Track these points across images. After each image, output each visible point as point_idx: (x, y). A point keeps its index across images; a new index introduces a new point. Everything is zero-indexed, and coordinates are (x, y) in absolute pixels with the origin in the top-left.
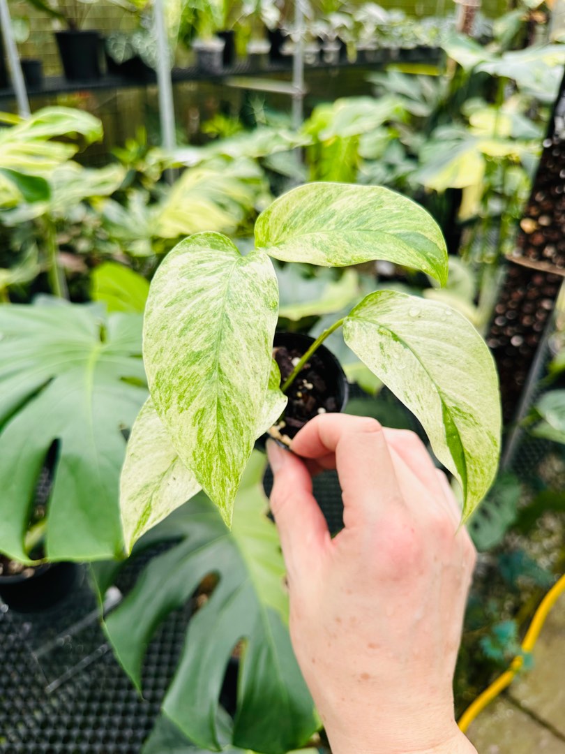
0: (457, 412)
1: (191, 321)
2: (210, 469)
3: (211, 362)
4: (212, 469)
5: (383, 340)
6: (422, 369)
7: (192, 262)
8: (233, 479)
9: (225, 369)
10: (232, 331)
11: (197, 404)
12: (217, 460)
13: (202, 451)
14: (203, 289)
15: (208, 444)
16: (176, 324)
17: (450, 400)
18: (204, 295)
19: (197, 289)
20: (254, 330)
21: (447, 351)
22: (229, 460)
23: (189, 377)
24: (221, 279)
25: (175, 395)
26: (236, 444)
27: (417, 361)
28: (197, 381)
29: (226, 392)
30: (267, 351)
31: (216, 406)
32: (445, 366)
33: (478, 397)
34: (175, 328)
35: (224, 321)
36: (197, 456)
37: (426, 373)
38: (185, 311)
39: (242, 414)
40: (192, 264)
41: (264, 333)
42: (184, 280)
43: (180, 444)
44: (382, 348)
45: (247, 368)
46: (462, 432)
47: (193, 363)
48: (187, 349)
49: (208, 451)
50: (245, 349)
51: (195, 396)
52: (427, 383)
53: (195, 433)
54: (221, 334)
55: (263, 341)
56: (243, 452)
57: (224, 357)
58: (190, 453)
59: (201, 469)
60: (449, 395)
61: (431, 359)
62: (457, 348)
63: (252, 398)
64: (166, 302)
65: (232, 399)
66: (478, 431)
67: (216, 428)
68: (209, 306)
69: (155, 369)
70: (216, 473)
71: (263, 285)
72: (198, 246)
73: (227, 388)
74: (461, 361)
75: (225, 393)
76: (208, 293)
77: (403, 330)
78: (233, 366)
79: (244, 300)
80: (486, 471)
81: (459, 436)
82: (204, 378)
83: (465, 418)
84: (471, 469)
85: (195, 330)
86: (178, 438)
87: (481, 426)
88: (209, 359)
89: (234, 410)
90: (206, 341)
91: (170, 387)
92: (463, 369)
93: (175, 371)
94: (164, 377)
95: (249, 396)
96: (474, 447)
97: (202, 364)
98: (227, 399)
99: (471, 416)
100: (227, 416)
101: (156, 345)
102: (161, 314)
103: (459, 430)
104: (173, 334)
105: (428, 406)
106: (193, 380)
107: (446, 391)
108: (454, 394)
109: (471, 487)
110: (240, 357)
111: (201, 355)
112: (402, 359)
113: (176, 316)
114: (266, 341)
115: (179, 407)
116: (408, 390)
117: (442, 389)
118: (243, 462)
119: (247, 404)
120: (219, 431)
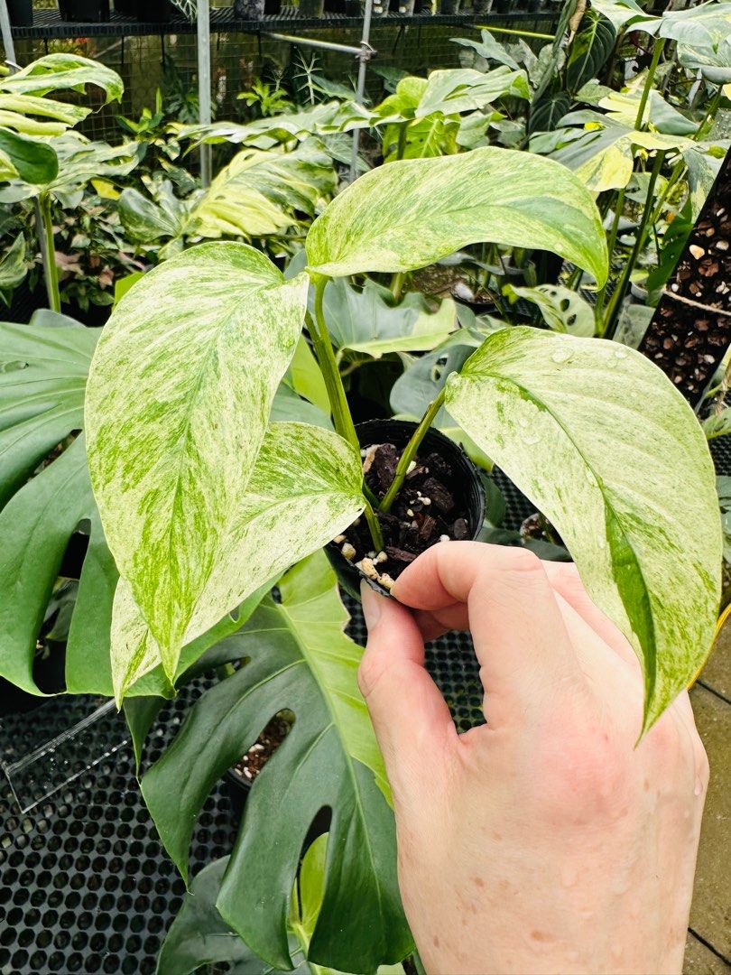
0: (634, 523)
1: (162, 357)
2: (155, 585)
3: (179, 421)
4: (157, 585)
5: (504, 398)
6: (569, 444)
7: (192, 277)
8: (184, 606)
9: (196, 434)
10: (218, 377)
11: (148, 482)
12: (166, 572)
13: (147, 554)
14: (192, 313)
15: (156, 547)
16: (141, 360)
17: (623, 501)
18: (192, 321)
19: (183, 312)
20: (250, 379)
21: (616, 418)
22: (182, 576)
23: (143, 439)
24: (225, 303)
25: (120, 463)
26: (195, 552)
27: (563, 432)
28: (154, 447)
29: (192, 470)
30: (262, 413)
31: (175, 488)
32: (613, 442)
33: (676, 500)
34: (138, 364)
35: (210, 362)
36: (139, 561)
37: (576, 453)
38: (158, 342)
39: (209, 509)
40: (192, 280)
41: (263, 385)
42: (170, 299)
43: (117, 538)
44: (500, 410)
45: (228, 436)
46: (644, 560)
47: (153, 419)
48: (149, 397)
49: (155, 556)
50: (230, 406)
51: (148, 470)
52: (578, 470)
53: (140, 527)
54: (201, 381)
55: (259, 398)
56: (203, 566)
57: (198, 415)
58: (131, 554)
59: (141, 581)
60: (620, 493)
61: (588, 430)
62: (636, 414)
63: (226, 484)
64: (134, 325)
65: (198, 481)
66: (675, 559)
67: (170, 522)
68: (193, 338)
69: (99, 422)
70: (162, 593)
71: (284, 315)
72: (211, 259)
73: (194, 464)
74: (643, 435)
75: (190, 472)
76: (198, 319)
77: (539, 383)
78: (208, 431)
79: (248, 333)
80: (694, 636)
81: (638, 565)
82: (164, 445)
83: (651, 535)
84: (662, 628)
85: (166, 370)
86: (115, 529)
87: (682, 552)
88: (176, 416)
89: (198, 500)
90: (177, 388)
91: (115, 451)
92: (648, 450)
93: (127, 428)
94: (110, 435)
95: (223, 482)
96: (668, 588)
97: (166, 423)
98: (192, 481)
99: (661, 531)
100: (188, 507)
101: (107, 385)
102: (123, 342)
103: (638, 556)
104: (133, 373)
105: (578, 509)
106: (147, 445)
107: (614, 486)
108: (630, 492)
109: (663, 663)
110: (221, 419)
111: (166, 408)
112: (534, 428)
113: (144, 347)
114: (263, 399)
115: (123, 483)
116: (540, 478)
117: (606, 482)
118: (199, 584)
119: (218, 493)
120: (173, 529)
